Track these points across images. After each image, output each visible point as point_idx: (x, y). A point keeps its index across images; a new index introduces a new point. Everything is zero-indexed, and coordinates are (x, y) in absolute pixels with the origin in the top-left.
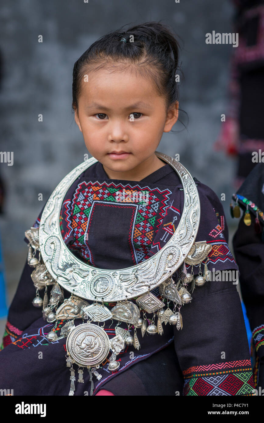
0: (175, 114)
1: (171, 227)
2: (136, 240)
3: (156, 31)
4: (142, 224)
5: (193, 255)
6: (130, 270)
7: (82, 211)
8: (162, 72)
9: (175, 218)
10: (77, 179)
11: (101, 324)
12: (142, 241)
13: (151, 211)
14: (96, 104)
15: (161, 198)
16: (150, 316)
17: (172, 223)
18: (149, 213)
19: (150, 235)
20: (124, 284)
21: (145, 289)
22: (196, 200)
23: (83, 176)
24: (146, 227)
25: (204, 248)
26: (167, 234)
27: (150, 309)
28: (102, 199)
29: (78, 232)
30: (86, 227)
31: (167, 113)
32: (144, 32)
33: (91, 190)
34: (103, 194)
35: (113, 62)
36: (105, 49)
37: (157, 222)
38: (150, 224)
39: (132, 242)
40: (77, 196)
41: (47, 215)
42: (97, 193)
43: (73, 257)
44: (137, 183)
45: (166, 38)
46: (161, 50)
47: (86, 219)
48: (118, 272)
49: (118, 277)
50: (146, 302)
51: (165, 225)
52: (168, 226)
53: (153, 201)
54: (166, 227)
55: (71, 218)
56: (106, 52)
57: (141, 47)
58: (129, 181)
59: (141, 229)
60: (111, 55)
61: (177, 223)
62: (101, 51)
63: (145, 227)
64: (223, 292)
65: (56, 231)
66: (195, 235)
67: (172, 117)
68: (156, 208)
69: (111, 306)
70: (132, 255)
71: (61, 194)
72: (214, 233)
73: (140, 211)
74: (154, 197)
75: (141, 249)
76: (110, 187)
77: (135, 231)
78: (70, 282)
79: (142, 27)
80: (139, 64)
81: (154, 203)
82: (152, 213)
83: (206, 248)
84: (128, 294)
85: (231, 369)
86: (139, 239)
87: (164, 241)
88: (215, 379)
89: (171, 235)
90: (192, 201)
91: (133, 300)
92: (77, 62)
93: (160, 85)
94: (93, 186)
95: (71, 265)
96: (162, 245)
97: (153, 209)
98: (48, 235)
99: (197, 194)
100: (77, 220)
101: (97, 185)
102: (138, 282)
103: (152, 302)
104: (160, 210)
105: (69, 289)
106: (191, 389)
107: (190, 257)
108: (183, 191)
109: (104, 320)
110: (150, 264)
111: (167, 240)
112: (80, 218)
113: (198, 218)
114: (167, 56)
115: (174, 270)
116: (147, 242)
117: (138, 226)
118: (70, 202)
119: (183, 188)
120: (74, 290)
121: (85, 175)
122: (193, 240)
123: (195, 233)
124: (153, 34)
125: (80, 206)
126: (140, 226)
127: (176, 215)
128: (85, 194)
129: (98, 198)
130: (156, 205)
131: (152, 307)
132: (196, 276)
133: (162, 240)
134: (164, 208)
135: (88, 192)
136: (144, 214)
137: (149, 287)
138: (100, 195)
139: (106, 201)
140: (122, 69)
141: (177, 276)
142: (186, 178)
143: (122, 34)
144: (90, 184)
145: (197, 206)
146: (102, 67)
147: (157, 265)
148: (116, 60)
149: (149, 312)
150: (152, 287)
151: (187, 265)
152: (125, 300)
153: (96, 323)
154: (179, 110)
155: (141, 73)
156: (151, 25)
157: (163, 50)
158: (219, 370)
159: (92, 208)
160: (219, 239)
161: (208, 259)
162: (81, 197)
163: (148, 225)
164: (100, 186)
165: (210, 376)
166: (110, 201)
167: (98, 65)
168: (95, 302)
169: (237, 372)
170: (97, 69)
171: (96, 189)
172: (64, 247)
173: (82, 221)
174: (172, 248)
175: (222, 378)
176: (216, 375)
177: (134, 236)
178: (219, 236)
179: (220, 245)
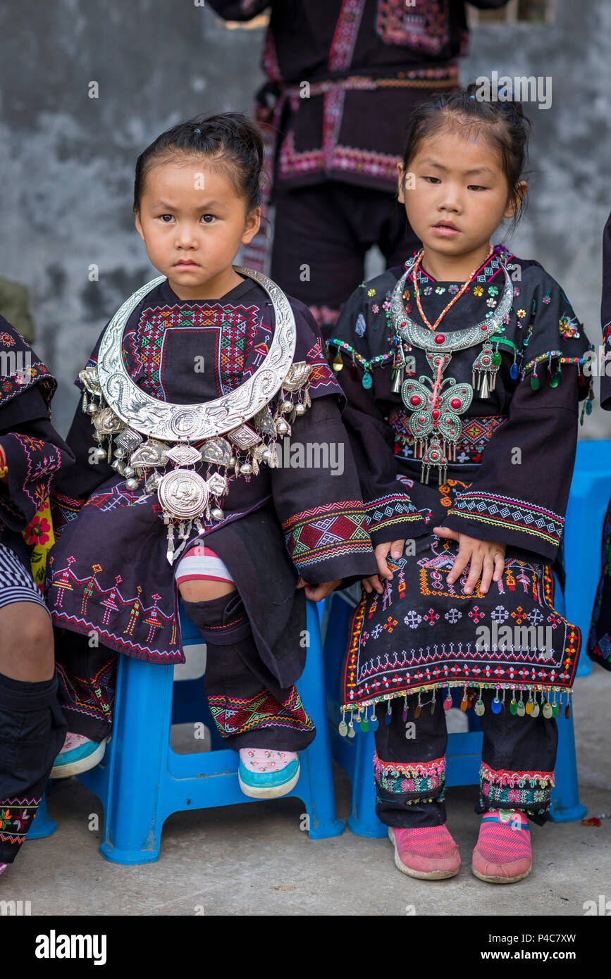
0: (257, 222)
1: (263, 348)
2: (223, 369)
3: (237, 124)
4: (229, 348)
5: (291, 379)
6: (217, 402)
7: (152, 342)
8: (242, 170)
9: (267, 338)
10: (138, 306)
11: (190, 467)
12: (232, 369)
13: (238, 332)
14: (162, 203)
15: (247, 316)
16: (244, 453)
17: (264, 344)
18: (236, 335)
19: (240, 361)
20: (211, 418)
21: (239, 422)
22: (289, 316)
23: (145, 302)
24: (234, 352)
25: (303, 370)
26: (260, 356)
27: (245, 444)
28: (175, 325)
29: (149, 367)
30: (160, 359)
31: (246, 222)
32: (222, 123)
33: (160, 316)
34: (176, 318)
35: (183, 156)
36: (176, 141)
37: (246, 345)
38: (239, 347)
39: (219, 372)
40: (144, 325)
41: (104, 351)
42: (169, 318)
43: (145, 395)
44: (217, 301)
45: (250, 132)
46: (241, 145)
47: (158, 351)
48: (204, 406)
49: (204, 412)
50: (240, 436)
51: (255, 347)
52: (259, 347)
53: (239, 321)
54: (257, 348)
55: (139, 351)
56: (176, 144)
57: (219, 140)
58: (207, 300)
59: (229, 354)
60: (182, 148)
61: (269, 344)
62: (170, 143)
63: (232, 351)
64: (326, 423)
65: (120, 367)
66: (292, 355)
67: (253, 226)
68: (243, 327)
69: (198, 444)
70: (218, 390)
71: (120, 325)
72: (313, 353)
73: (225, 334)
74: (239, 316)
75: (230, 380)
76: (183, 310)
77: (222, 358)
78: (145, 424)
79: (221, 118)
80: (214, 159)
81: (240, 323)
82: (240, 335)
83: (306, 369)
84: (218, 429)
85: (341, 510)
86: (228, 366)
87: (258, 365)
88: (323, 523)
89: (264, 357)
90: (285, 318)
91: (225, 435)
92: (142, 155)
93: (238, 185)
94: (162, 311)
95: (144, 404)
96: (255, 369)
97: (240, 331)
98: (108, 374)
99: (290, 309)
100: (147, 353)
101: (167, 310)
102: (229, 414)
103: (247, 436)
104: (249, 330)
105: (146, 432)
106: (298, 541)
107: (288, 382)
108: (272, 306)
109: (193, 462)
110: (242, 392)
111: (260, 364)
112: (151, 350)
113: (293, 337)
114: (248, 152)
115: (271, 396)
116: (237, 369)
117: (224, 351)
118: (135, 333)
119: (271, 303)
120: (151, 432)
121: (148, 300)
122: (291, 360)
123: (292, 354)
124: (234, 126)
125: (149, 337)
126: (227, 351)
127: (268, 333)
128: (153, 322)
129: (170, 325)
130: (243, 325)
131: (246, 442)
132: (295, 404)
133: (254, 364)
134: (252, 328)
135: (157, 320)
136: (230, 337)
137: (244, 418)
138: (172, 321)
139: (181, 326)
140: (194, 164)
141: (275, 403)
142: (275, 292)
143: (197, 124)
144: (158, 310)
145: (292, 323)
146: (171, 161)
147: (250, 392)
148: (188, 154)
149: (244, 449)
150: (247, 418)
151: (285, 391)
152: (216, 436)
153: (184, 467)
154: (261, 217)
155: (215, 169)
156: (231, 116)
157: (244, 146)
158: (327, 513)
159: (164, 337)
160: (318, 360)
161: (309, 383)
162: (149, 327)
163: (236, 349)
164: (171, 311)
165: (317, 521)
166: (186, 326)
167: (166, 159)
168: (179, 442)
169: (349, 514)
170: (165, 163)
171: (167, 314)
172: (132, 385)
173: (154, 353)
174: (266, 372)
175: (332, 521)
176: (324, 519)
177: (221, 364)
178: (319, 356)
179: (321, 366)
